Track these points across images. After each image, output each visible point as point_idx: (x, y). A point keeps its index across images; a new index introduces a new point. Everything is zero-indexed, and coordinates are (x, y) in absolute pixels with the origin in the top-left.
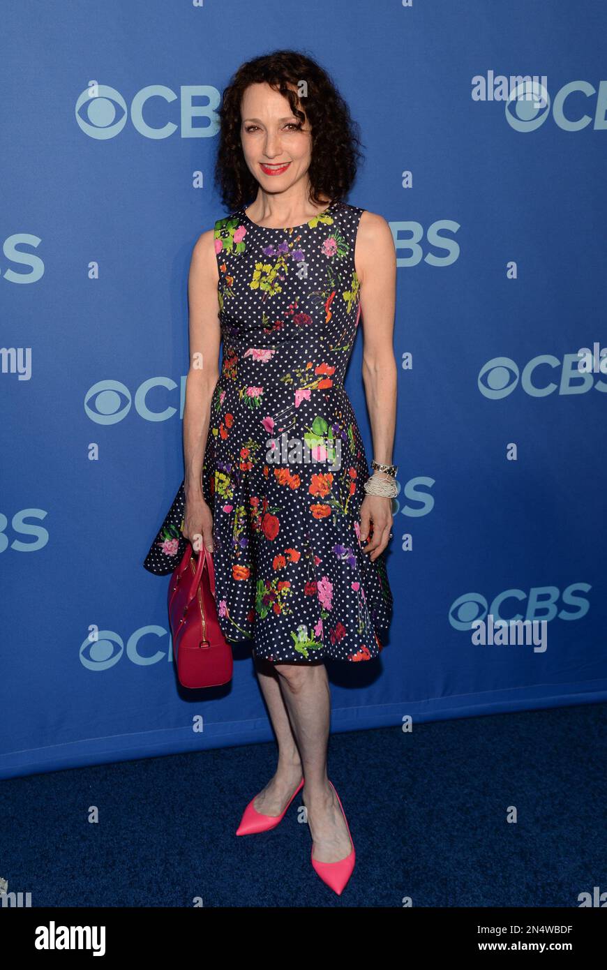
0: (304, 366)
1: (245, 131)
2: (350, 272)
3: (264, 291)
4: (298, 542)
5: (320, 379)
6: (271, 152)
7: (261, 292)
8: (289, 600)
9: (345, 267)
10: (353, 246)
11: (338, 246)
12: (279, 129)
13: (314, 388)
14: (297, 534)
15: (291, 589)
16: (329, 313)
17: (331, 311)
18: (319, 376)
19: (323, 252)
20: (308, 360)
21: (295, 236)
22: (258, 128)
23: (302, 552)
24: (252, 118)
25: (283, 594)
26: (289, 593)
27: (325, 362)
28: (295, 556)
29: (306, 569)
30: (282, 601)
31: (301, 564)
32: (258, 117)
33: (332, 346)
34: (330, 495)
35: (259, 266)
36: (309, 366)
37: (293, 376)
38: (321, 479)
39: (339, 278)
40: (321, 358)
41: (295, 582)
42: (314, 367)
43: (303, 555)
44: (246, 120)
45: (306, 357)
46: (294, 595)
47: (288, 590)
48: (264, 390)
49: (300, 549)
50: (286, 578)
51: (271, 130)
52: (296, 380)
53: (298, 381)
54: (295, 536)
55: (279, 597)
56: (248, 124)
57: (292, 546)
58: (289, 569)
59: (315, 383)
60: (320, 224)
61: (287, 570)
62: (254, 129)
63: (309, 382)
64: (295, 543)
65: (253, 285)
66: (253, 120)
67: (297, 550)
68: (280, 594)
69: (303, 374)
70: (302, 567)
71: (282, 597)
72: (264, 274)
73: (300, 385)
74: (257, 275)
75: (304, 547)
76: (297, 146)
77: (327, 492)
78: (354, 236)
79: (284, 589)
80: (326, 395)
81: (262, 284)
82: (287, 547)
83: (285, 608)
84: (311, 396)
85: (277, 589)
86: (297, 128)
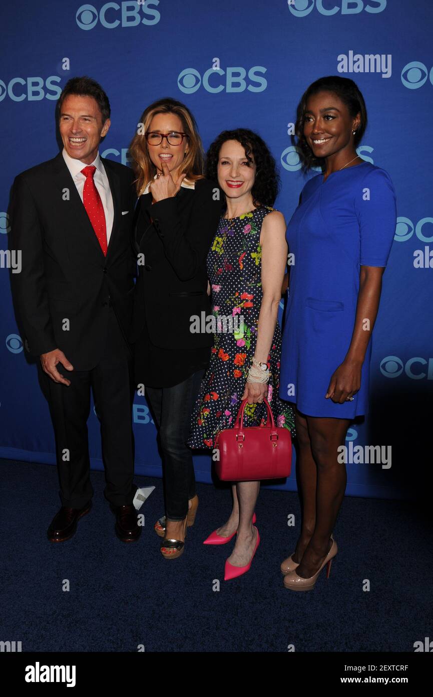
0: (234, 294)
1: (220, 164)
2: (256, 242)
3: (217, 252)
4: (219, 390)
5: (244, 301)
6: (234, 175)
7: (216, 252)
8: (207, 418)
9: (254, 239)
10: (260, 228)
11: (252, 228)
12: (239, 164)
13: (242, 306)
14: (220, 386)
15: (210, 413)
16: (241, 264)
17: (243, 263)
18: (244, 300)
19: (243, 231)
20: (236, 291)
21: (232, 223)
22: (228, 163)
23: (220, 395)
24: (226, 157)
25: (205, 415)
26: (208, 415)
27: (246, 292)
28: (216, 396)
29: (220, 404)
30: (204, 418)
31: (218, 401)
32: (229, 156)
33: (248, 283)
34: (243, 366)
35: (217, 238)
36: (237, 295)
37: (230, 300)
38: (240, 356)
39: (249, 245)
40: (243, 289)
41: (213, 410)
42: (239, 295)
43: (220, 397)
44: (223, 158)
45: (234, 289)
46: (210, 416)
47: (208, 413)
48: (220, 308)
49: (220, 393)
50: (208, 407)
51: (235, 164)
52: (232, 302)
53: (233, 303)
54: (218, 386)
55: (202, 416)
56: (224, 160)
57: (215, 391)
58: (211, 402)
59: (242, 304)
60: (246, 217)
61: (210, 403)
62: (224, 163)
63: (239, 304)
64: (217, 390)
65: (213, 248)
66: (227, 158)
67: (218, 394)
68: (203, 414)
69: (235, 299)
70: (218, 403)
71: (204, 416)
72: (218, 243)
73: (235, 305)
74: (215, 243)
75: (222, 393)
76: (247, 174)
77: (242, 363)
78: (261, 223)
79: (206, 412)
80: (249, 310)
81: (217, 248)
82: (213, 391)
83: (204, 422)
84: (241, 311)
85: (202, 412)
86: (247, 164)
